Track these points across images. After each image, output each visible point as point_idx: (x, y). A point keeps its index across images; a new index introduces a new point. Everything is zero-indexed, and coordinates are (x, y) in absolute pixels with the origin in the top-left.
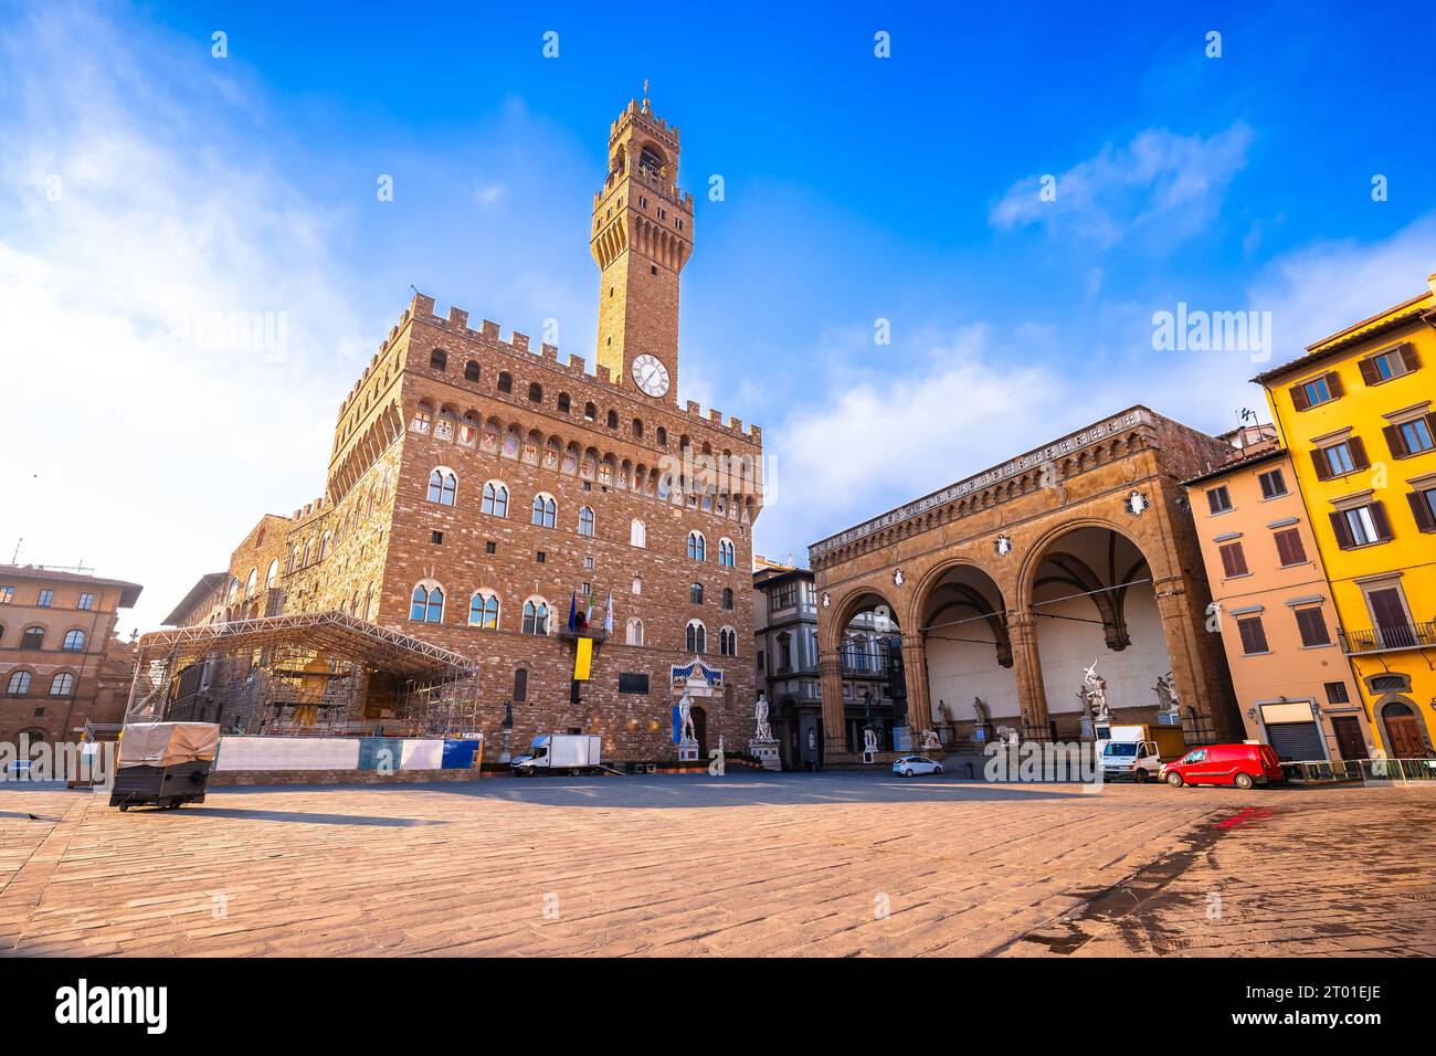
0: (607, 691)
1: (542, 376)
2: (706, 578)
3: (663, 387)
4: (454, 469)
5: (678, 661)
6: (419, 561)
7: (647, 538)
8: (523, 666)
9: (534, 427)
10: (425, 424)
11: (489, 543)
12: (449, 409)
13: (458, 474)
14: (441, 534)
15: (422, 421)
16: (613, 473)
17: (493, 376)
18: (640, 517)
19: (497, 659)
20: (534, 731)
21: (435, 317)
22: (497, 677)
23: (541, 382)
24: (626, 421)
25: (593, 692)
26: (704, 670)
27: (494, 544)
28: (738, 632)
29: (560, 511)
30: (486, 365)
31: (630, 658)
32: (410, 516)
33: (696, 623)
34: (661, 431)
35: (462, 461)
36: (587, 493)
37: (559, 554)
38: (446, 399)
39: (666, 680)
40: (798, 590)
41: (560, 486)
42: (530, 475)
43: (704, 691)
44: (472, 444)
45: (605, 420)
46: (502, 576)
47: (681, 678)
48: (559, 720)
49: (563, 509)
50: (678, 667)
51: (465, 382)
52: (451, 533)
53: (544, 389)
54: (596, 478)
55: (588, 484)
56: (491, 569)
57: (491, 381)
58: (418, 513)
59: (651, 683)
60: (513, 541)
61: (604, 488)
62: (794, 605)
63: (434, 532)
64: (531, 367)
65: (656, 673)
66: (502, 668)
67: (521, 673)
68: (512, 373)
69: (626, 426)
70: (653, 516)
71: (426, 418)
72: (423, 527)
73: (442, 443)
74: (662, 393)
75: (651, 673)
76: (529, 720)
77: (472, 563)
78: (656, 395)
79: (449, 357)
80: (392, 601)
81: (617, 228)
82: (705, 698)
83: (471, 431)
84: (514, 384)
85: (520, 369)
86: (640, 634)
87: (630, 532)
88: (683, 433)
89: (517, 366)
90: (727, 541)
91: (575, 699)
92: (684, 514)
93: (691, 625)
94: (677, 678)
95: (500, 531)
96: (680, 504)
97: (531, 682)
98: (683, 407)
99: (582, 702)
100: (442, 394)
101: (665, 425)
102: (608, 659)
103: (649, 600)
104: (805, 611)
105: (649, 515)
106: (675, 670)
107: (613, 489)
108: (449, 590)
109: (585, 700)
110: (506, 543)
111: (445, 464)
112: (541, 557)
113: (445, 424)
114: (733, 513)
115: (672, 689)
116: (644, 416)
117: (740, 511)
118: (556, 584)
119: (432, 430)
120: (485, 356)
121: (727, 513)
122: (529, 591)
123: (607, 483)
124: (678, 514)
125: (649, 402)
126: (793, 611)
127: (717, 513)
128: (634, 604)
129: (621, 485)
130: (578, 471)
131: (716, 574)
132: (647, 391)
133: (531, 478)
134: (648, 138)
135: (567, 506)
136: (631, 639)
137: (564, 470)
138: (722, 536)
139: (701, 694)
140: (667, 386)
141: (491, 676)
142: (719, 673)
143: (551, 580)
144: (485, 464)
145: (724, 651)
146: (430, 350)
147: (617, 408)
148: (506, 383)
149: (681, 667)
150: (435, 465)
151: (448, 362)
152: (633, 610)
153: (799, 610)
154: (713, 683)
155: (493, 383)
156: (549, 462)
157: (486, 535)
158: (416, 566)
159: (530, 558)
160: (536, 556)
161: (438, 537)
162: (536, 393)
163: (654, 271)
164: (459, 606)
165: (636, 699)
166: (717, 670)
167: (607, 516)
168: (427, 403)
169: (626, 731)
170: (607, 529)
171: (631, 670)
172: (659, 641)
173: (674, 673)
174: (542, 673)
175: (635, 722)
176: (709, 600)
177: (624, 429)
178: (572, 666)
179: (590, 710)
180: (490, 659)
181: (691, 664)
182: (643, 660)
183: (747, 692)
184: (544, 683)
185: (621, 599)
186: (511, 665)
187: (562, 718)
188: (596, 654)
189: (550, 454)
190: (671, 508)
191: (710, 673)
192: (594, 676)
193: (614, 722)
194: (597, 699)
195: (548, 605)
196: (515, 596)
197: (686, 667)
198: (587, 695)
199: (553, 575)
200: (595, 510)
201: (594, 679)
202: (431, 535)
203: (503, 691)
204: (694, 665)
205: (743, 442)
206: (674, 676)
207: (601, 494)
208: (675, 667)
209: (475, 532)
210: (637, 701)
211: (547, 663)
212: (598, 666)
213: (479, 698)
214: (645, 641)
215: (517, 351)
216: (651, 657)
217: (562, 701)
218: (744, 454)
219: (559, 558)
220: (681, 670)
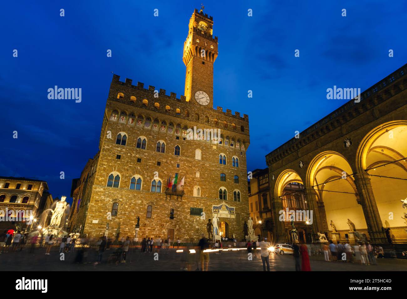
0: (185, 215)
1: (160, 100)
2: (227, 172)
3: (207, 102)
4: (126, 133)
5: (216, 203)
6: (111, 165)
7: (202, 156)
8: (151, 204)
9: (156, 117)
10: (116, 118)
11: (138, 159)
12: (125, 112)
13: (128, 134)
14: (120, 156)
18: (199, 149)
19: (140, 201)
21: (120, 82)
22: (140, 208)
23: (159, 102)
24: (192, 115)
25: (179, 215)
26: (227, 207)
27: (140, 159)
28: (242, 192)
29: (166, 147)
30: (138, 97)
31: (195, 202)
32: (108, 149)
33: (223, 188)
34: (207, 117)
35: (129, 130)
36: (178, 140)
37: (166, 162)
38: (123, 109)
39: (210, 211)
41: (167, 138)
43: (227, 215)
44: (133, 124)
45: (184, 114)
46: (143, 170)
47: (217, 210)
50: (215, 206)
51: (130, 103)
52: (124, 155)
53: (160, 104)
54: (181, 135)
55: (178, 138)
56: (139, 168)
57: (140, 102)
58: (111, 148)
59: (204, 212)
60: (148, 158)
65: (206, 208)
66: (142, 204)
67: (150, 207)
68: (148, 99)
70: (204, 148)
71: (116, 116)
72: (113, 153)
73: (122, 124)
74: (207, 104)
75: (204, 208)
76: (152, 225)
77: (131, 166)
78: (204, 105)
82: (228, 219)
83: (133, 120)
84: (148, 103)
85: (151, 98)
86: (199, 193)
87: (195, 154)
90: (235, 157)
91: (172, 218)
93: (221, 189)
94: (215, 210)
95: (143, 155)
98: (216, 109)
99: (175, 219)
100: (121, 107)
101: (208, 115)
102: (185, 202)
106: (214, 207)
108: (122, 175)
109: (176, 218)
110: (145, 159)
111: (123, 131)
112: (159, 164)
113: (123, 117)
114: (238, 147)
115: (213, 214)
116: (200, 113)
117: (241, 146)
118: (165, 173)
119: (118, 120)
120: (138, 94)
121: (235, 147)
122: (154, 176)
123: (186, 137)
124: (215, 147)
125: (202, 107)
127: (231, 147)
128: (197, 181)
130: (174, 132)
131: (231, 170)
132: (201, 104)
133: (155, 135)
135: (169, 145)
137: (169, 132)
138: (233, 155)
140: (209, 101)
141: (137, 208)
142: (233, 209)
143: (163, 172)
144: (138, 131)
145: (235, 200)
146: (117, 93)
147: (189, 110)
149: (216, 206)
150: (119, 132)
151: (124, 96)
152: (196, 183)
154: (231, 212)
156: (163, 130)
157: (137, 156)
159: (155, 164)
160: (157, 163)
161: (118, 157)
163: (203, 63)
164: (126, 181)
166: (233, 207)
167: (185, 148)
168: (116, 111)
169: (193, 231)
170: (186, 153)
171: (196, 206)
172: (207, 195)
173: (214, 208)
174: (159, 207)
175: (197, 227)
176: (228, 180)
177: (192, 117)
178: (171, 205)
179: (178, 222)
180: (137, 201)
181: (221, 205)
182: (200, 202)
183: (246, 216)
184: (159, 211)
185: (191, 179)
186: (146, 204)
187: (166, 225)
188: (180, 200)
189: (163, 127)
190: (211, 145)
191: (229, 208)
192: (180, 208)
193: (188, 227)
194: (181, 218)
195: (162, 181)
196: (148, 178)
197: (219, 206)
198: (177, 216)
199: (163, 170)
200: (181, 146)
201: (180, 210)
202: (116, 156)
203: (142, 214)
204: (222, 205)
205: (240, 120)
206: (213, 209)
207: (183, 140)
208: (214, 206)
209: (133, 155)
210: (198, 219)
211: (160, 203)
212: (182, 205)
213: (133, 216)
214: (201, 195)
215: (150, 92)
216: (204, 201)
217: (166, 218)
218: (241, 125)
219: (166, 164)
220: (217, 207)
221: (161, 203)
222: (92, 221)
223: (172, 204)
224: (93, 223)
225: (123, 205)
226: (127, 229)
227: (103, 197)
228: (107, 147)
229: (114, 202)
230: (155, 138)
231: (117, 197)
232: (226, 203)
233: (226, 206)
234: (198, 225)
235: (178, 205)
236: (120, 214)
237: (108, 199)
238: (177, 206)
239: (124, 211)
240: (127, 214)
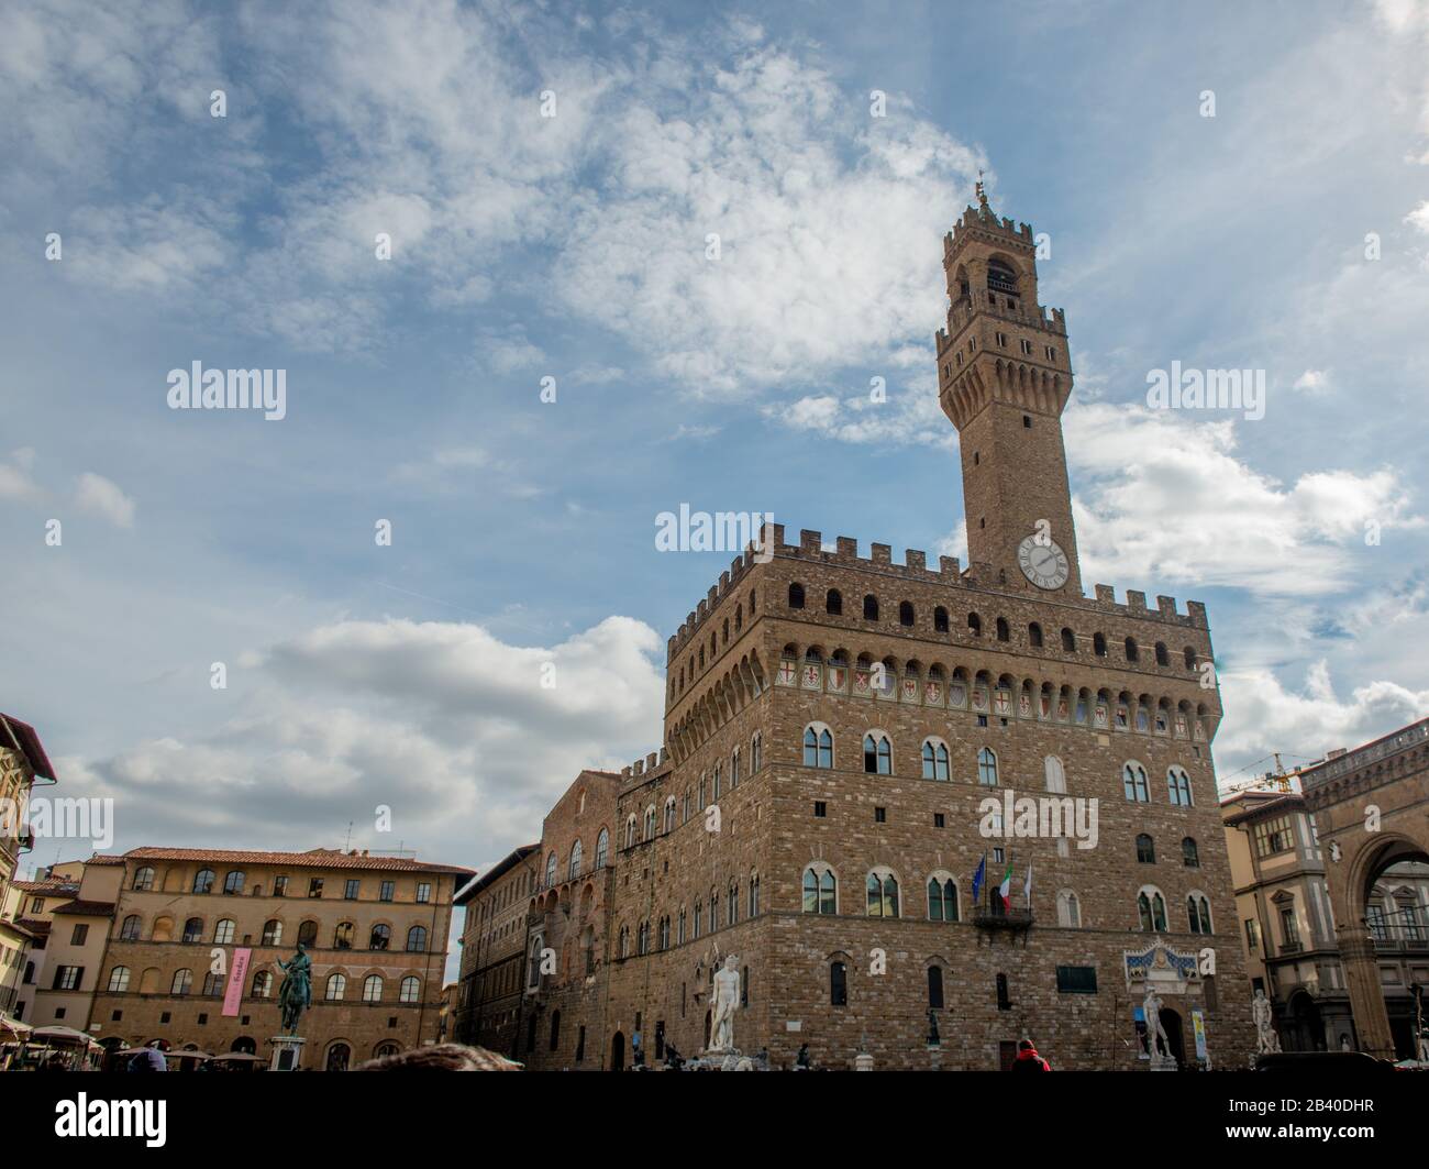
0: (1042, 991)
1: (913, 592)
2: (1156, 827)
3: (1060, 574)
4: (829, 723)
5: (1133, 945)
6: (805, 841)
7: (1068, 779)
8: (935, 962)
9: (911, 658)
10: (791, 674)
11: (877, 809)
12: (814, 652)
13: (833, 728)
14: (824, 804)
15: (787, 670)
16: (1013, 700)
17: (856, 603)
18: (1055, 752)
19: (904, 955)
20: (960, 1047)
21: (786, 546)
22: (908, 977)
23: (911, 599)
24: (1019, 630)
25: (1025, 993)
26: (1171, 957)
27: (883, 810)
28: (1213, 898)
29: (954, 759)
30: (847, 591)
31: (1068, 945)
32: (788, 786)
33: (1150, 891)
34: (1067, 633)
35: (836, 712)
36: (984, 730)
37: (960, 814)
38: (810, 643)
39: (1118, 972)
40: (1295, 826)
41: (949, 725)
42: (913, 717)
43: (1175, 987)
44: (843, 690)
45: (993, 633)
46: (897, 849)
47: (1140, 969)
48: (987, 1032)
49: (957, 754)
50: (1134, 954)
51: (827, 616)
52: (835, 802)
53: (916, 608)
54: (992, 709)
55: (983, 719)
56: (884, 841)
57: (854, 609)
58: (796, 782)
59: (1100, 978)
60: (905, 803)
61: (1004, 721)
62: (1291, 850)
63: (817, 803)
64: (898, 583)
65: (1104, 964)
66: (911, 965)
67: (935, 973)
68: (877, 595)
69: (1021, 635)
70: (1071, 749)
71: (791, 667)
72: (804, 798)
73: (812, 693)
74: (1061, 582)
75: (1097, 964)
76: (951, 1032)
77: (861, 836)
78: (1052, 586)
79: (807, 590)
80: (783, 891)
81: (974, 379)
82: (1176, 997)
83: (841, 674)
84: (881, 608)
85: (886, 587)
86: (1076, 911)
87: (1044, 775)
88: (1095, 630)
89: (882, 586)
90: (1178, 770)
91: (1004, 1003)
92: (1112, 741)
93: (1143, 894)
94: (1133, 970)
95: (888, 793)
96: (1105, 727)
97: (947, 984)
98: (1091, 595)
99: (1014, 1007)
100: (805, 636)
101: (1070, 625)
102: (1038, 948)
103: (1082, 864)
104: (1310, 857)
105: (1066, 749)
106: (1130, 958)
107: (1016, 719)
108: (841, 872)
109: (1017, 1004)
110: (898, 808)
111: (819, 718)
112: (939, 820)
113: (811, 669)
114: (1180, 729)
115: (1128, 985)
116: (1042, 619)
117: (1190, 725)
118: (961, 854)
119: (799, 681)
120: (845, 581)
121: (1172, 730)
122: (931, 865)
123: (1007, 713)
124: (1104, 741)
125: (1046, 597)
126: (1290, 858)
127: (1159, 732)
128: (1062, 871)
129: (1025, 713)
130: (970, 703)
131: (1169, 819)
132: (1041, 584)
133: (915, 721)
134: (993, 250)
135: (962, 751)
136: (1064, 919)
137: (953, 705)
138: (1169, 764)
139: (1169, 990)
140: (1065, 571)
141: (900, 977)
142: (1192, 960)
143: (955, 849)
144: (861, 711)
145: (1195, 927)
146: (786, 587)
147: (1006, 614)
148: (871, 608)
149: (1137, 954)
150: (807, 722)
151: (807, 596)
152: (1061, 879)
153: (1301, 854)
154: (1186, 974)
155: (859, 612)
156: (934, 697)
157: (873, 800)
158: (801, 845)
159: (927, 823)
160: (932, 819)
161: (821, 809)
162: (907, 614)
163: (1027, 421)
164: (854, 891)
165: (1082, 1000)
166: (1191, 956)
167: (1012, 757)
168: (791, 650)
169: (1074, 1044)
170: (1015, 774)
171: (1071, 961)
172: (1102, 920)
173: (1128, 961)
174: (960, 969)
175: (1084, 1032)
176: (1163, 857)
177: (1019, 639)
178: (995, 960)
179: (1023, 1017)
180: (897, 955)
181: (1151, 948)
182: (1084, 946)
183: (1237, 985)
184: (962, 983)
185: (1045, 865)
186: (921, 962)
187: (990, 1028)
188: (1022, 942)
189: (933, 686)
190: (1093, 734)
191: (1180, 959)
192: (1024, 971)
193: (1057, 1033)
194: (1031, 1002)
195: (956, 882)
196: (916, 873)
197: (1145, 953)
198: (1018, 998)
199: (957, 843)
200: (997, 751)
201: (1025, 976)
202: (813, 806)
203: (917, 995)
204: (1154, 950)
205: (1180, 628)
206: (1129, 967)
207: (1001, 728)
208: (1129, 954)
209: (861, 798)
210: (1084, 1004)
211: (964, 957)
212: (1028, 958)
213: (890, 1005)
214: (1084, 921)
215: (879, 567)
216: (1094, 942)
217: (988, 1006)
218: (1184, 646)
219: (960, 820)
220: (1137, 958)
221: (966, 958)
222: (784, 1027)
223: (998, 958)
224: (788, 1029)
225: (859, 969)
226: (882, 1045)
227: (800, 948)
228: (784, 779)
229: (832, 961)
230: (915, 729)
231: (839, 944)
232: (1166, 941)
233: (1168, 953)
234: (1086, 1025)
235: (1018, 960)
236: (856, 1000)
237: (815, 951)
238: (1016, 965)
239: (865, 989)
240: (875, 999)
